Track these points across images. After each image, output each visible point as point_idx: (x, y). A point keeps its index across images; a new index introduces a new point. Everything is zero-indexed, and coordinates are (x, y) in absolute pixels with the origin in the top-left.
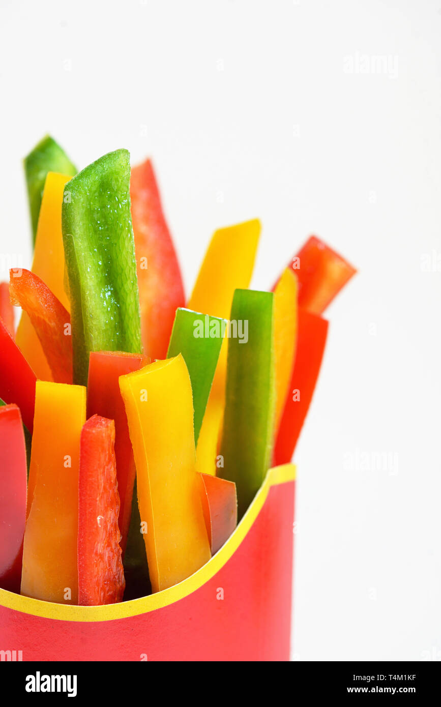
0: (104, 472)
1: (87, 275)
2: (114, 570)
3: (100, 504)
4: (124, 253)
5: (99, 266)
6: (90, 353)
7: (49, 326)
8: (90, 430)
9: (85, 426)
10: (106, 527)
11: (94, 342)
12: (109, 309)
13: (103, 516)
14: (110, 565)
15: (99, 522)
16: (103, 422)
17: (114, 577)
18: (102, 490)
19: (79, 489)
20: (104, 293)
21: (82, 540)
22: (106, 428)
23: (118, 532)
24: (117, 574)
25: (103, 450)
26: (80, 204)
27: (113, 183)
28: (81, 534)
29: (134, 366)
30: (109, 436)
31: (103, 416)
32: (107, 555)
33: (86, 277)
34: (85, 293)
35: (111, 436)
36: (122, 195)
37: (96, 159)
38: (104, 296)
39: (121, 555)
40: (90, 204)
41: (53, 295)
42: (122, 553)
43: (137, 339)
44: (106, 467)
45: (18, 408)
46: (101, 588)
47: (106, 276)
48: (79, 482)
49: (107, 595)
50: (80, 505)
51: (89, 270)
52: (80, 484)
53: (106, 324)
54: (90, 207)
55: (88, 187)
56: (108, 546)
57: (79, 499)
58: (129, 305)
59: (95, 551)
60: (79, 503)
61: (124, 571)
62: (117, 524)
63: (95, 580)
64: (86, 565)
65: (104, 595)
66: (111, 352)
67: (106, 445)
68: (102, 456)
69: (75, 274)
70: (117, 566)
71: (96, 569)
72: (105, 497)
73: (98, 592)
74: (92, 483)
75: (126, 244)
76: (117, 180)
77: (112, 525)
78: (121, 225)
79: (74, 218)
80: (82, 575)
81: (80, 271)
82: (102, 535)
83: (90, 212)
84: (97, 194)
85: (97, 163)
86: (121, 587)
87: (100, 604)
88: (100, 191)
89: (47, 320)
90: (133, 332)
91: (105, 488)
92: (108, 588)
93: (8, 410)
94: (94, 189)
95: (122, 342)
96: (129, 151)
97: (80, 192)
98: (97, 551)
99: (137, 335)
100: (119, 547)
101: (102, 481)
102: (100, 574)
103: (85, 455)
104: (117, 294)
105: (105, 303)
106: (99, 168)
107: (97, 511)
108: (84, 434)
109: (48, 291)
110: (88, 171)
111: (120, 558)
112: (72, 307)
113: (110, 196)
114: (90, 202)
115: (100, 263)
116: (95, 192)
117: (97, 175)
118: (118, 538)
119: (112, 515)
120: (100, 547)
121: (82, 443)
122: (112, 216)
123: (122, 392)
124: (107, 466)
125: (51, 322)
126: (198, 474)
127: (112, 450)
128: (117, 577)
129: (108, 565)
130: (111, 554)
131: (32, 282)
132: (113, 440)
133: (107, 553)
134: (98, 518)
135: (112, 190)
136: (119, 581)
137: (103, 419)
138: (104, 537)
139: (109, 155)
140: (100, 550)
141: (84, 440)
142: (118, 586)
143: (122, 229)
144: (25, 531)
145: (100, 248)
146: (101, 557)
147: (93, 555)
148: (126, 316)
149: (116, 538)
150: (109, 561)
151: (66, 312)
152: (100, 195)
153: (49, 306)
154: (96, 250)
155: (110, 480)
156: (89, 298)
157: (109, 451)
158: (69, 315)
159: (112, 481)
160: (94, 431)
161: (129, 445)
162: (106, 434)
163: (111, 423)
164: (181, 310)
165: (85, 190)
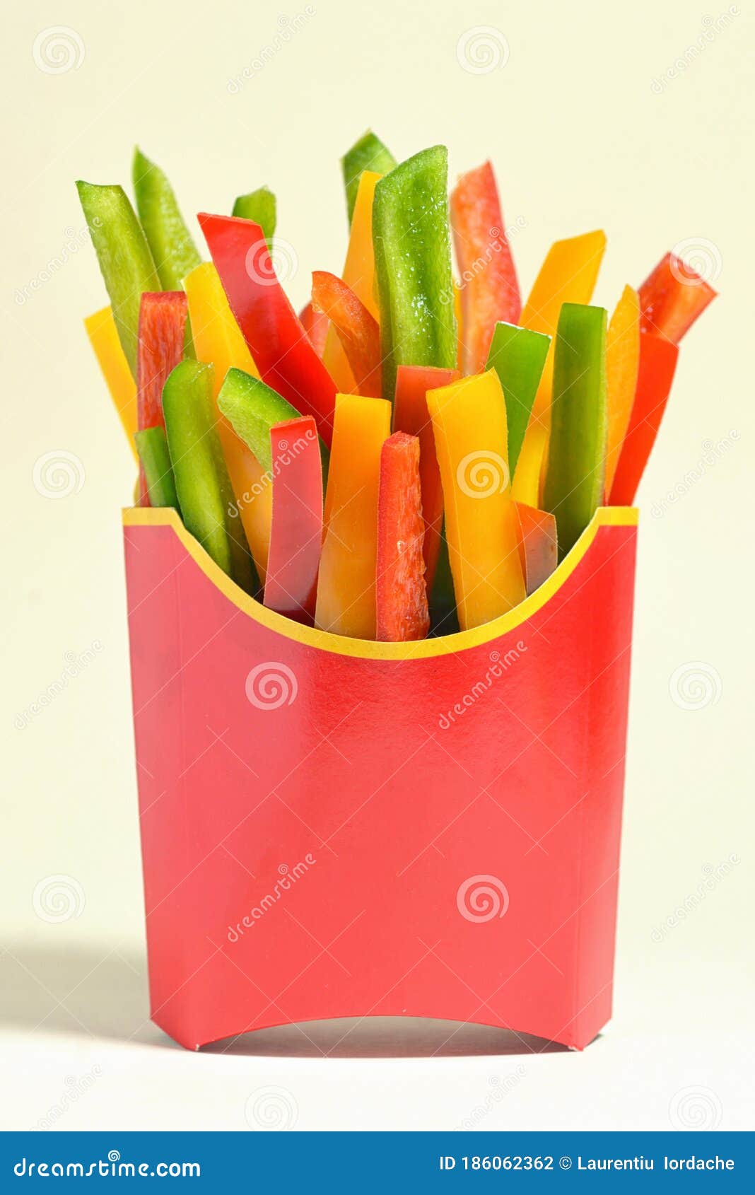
0: (406, 493)
1: (398, 282)
2: (417, 605)
3: (401, 528)
4: (439, 259)
5: (411, 272)
6: (398, 366)
7: (355, 337)
8: (392, 447)
9: (388, 441)
10: (407, 555)
11: (403, 356)
12: (421, 320)
13: (405, 542)
14: (412, 598)
15: (399, 547)
16: (407, 439)
17: (417, 613)
18: (403, 513)
19: (378, 511)
20: (416, 302)
21: (380, 567)
22: (410, 445)
23: (423, 563)
24: (420, 610)
25: (406, 468)
26: (391, 203)
27: (429, 181)
28: (379, 562)
29: (444, 381)
30: (412, 455)
31: (407, 433)
32: (409, 587)
33: (396, 285)
34: (394, 301)
35: (415, 454)
36: (438, 196)
37: (412, 155)
38: (416, 305)
39: (426, 588)
40: (403, 205)
41: (360, 304)
42: (427, 586)
43: (451, 354)
44: (409, 488)
45: (314, 419)
46: (402, 623)
47: (419, 284)
48: (378, 503)
49: (408, 631)
50: (380, 528)
51: (399, 276)
52: (380, 505)
53: (417, 336)
54: (403, 208)
55: (400, 185)
56: (410, 577)
57: (378, 522)
58: (443, 316)
59: (395, 580)
60: (378, 526)
61: (429, 607)
62: (422, 553)
63: (395, 613)
64: (385, 596)
65: (405, 630)
66: (420, 367)
67: (409, 462)
68: (404, 476)
69: (385, 281)
70: (421, 600)
71: (395, 601)
72: (407, 521)
73: (398, 627)
74: (393, 505)
75: (441, 250)
76: (433, 178)
77: (415, 554)
78: (436, 228)
79: (384, 219)
80: (380, 606)
81: (390, 277)
82: (403, 563)
83: (402, 214)
84: (410, 194)
85: (412, 159)
86: (425, 624)
87: (401, 640)
88: (414, 190)
89: (353, 330)
90: (447, 346)
91: (406, 511)
92: (409, 625)
93: (302, 420)
94: (407, 187)
95: (435, 357)
96: (447, 148)
97: (391, 191)
98: (397, 581)
99: (451, 349)
100: (423, 579)
101: (403, 504)
102: (400, 606)
103: (385, 473)
104: (430, 303)
105: (416, 313)
106: (414, 165)
107: (397, 536)
108: (385, 449)
109: (356, 299)
110: (402, 168)
111: (425, 594)
112: (381, 318)
113: (425, 196)
114: (402, 203)
115: (412, 269)
116: (408, 191)
117: (411, 172)
118: (422, 570)
119: (415, 542)
120: (401, 576)
121: (383, 460)
122: (427, 219)
123: (429, 408)
124: (411, 486)
125: (357, 333)
126: (512, 502)
127: (416, 470)
128: (420, 613)
129: (410, 598)
130: (414, 586)
131: (337, 287)
132: (417, 459)
133: (409, 585)
134: (399, 543)
135: (427, 189)
136: (423, 618)
137: (407, 436)
138: (405, 565)
139: (425, 151)
140: (401, 581)
141: (384, 456)
142: (422, 624)
143: (438, 232)
144: (320, 559)
145: (413, 253)
146: (402, 588)
147: (393, 585)
148: (440, 329)
149: (420, 569)
150: (411, 594)
151: (375, 323)
152: (414, 195)
153: (356, 315)
154: (408, 255)
155: (414, 502)
156: (398, 307)
157: (412, 470)
158: (378, 325)
159: (416, 504)
160: (395, 447)
161: (436, 467)
162: (408, 451)
163: (416, 440)
164: (501, 324)
165: (397, 188)
